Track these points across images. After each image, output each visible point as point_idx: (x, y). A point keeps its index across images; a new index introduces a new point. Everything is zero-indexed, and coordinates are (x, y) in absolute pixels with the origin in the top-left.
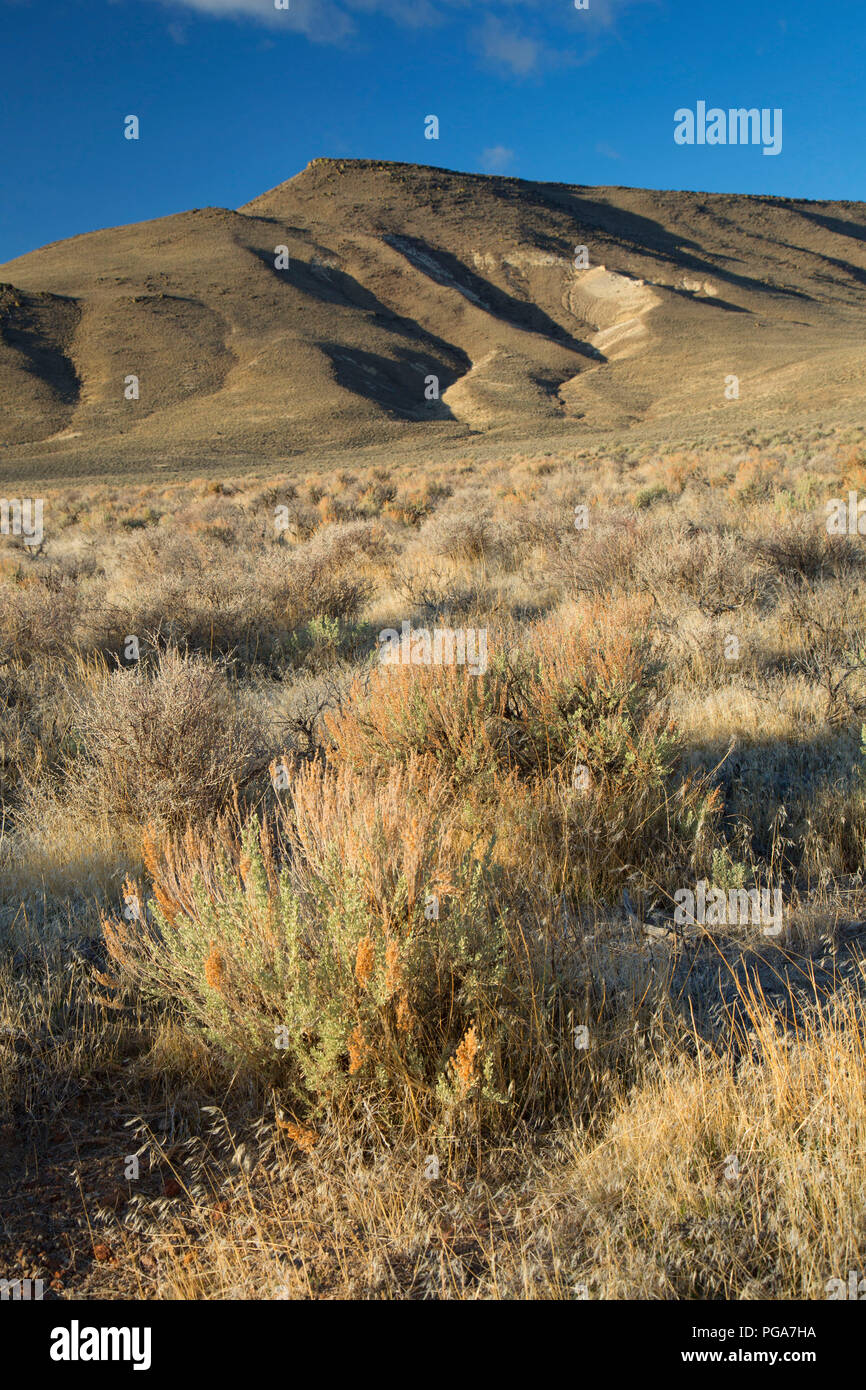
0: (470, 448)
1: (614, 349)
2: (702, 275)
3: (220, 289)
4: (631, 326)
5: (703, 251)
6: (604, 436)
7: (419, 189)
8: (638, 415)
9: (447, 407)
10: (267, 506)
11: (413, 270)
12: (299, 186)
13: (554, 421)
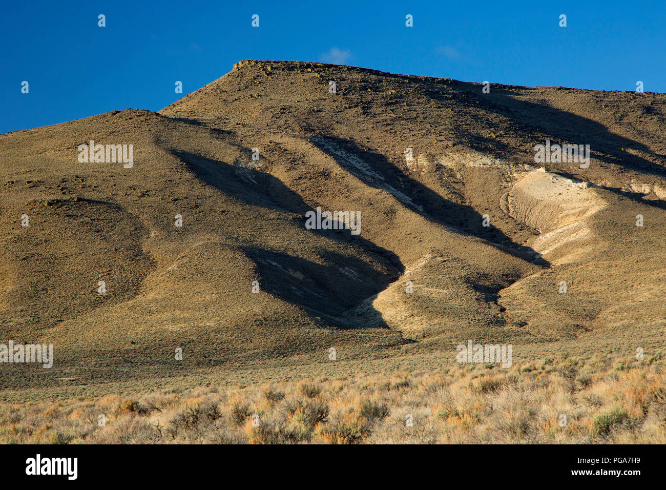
0: (404, 359)
1: (558, 253)
2: (651, 177)
3: (138, 192)
4: (574, 231)
5: (651, 152)
6: (549, 346)
7: (348, 91)
8: (586, 324)
9: (377, 314)
10: (187, 427)
11: (343, 171)
12: (224, 88)
13: (494, 329)
